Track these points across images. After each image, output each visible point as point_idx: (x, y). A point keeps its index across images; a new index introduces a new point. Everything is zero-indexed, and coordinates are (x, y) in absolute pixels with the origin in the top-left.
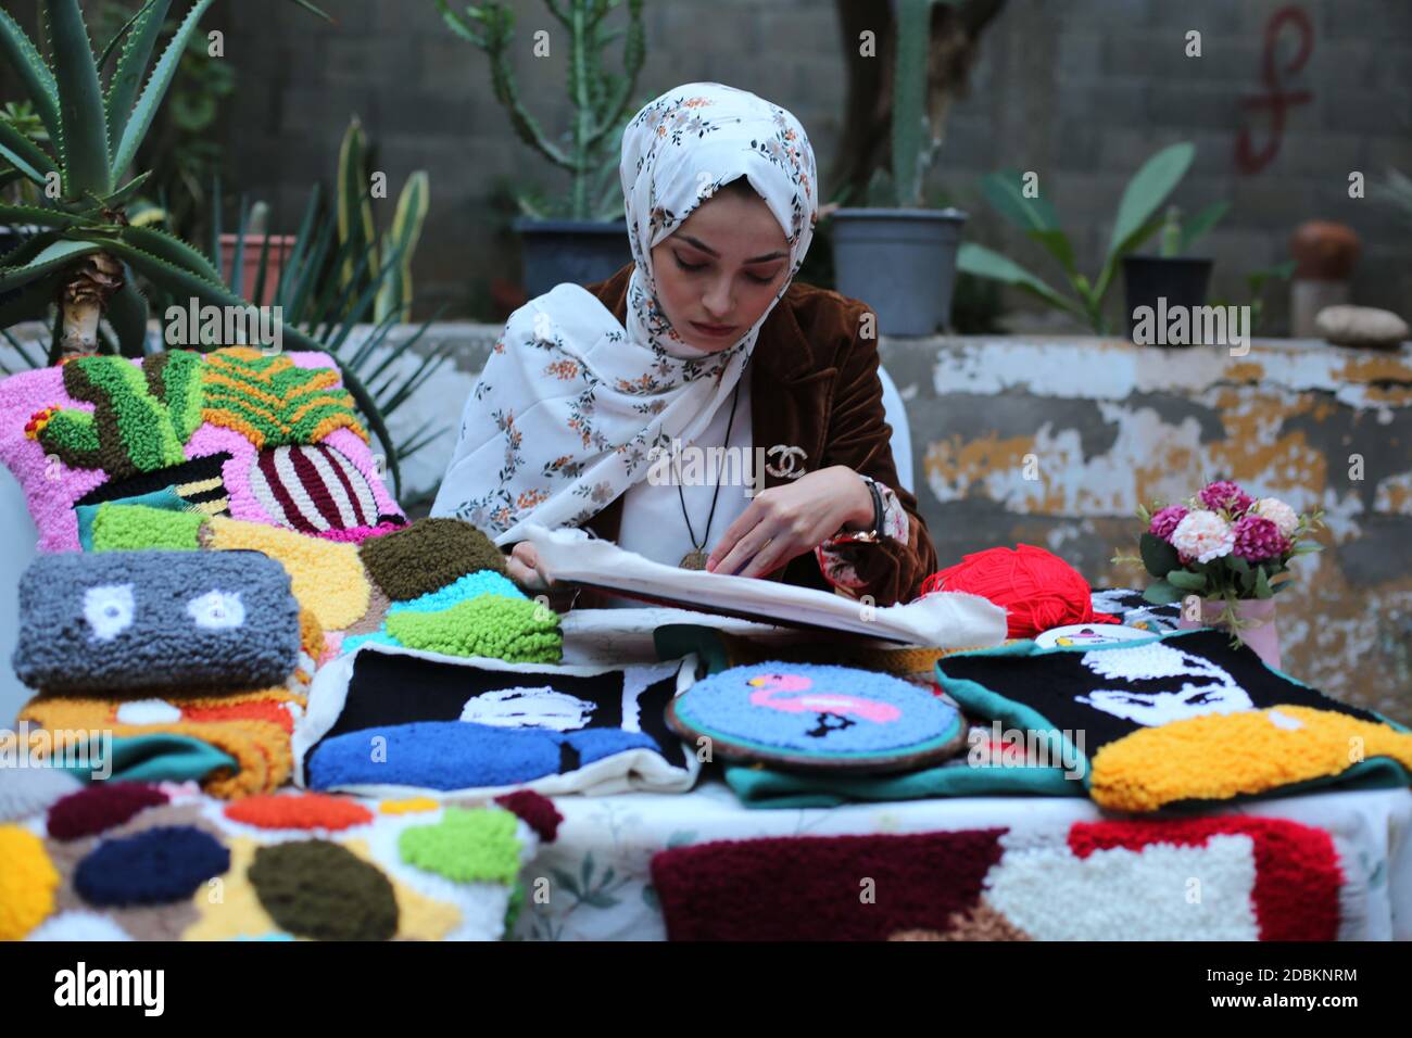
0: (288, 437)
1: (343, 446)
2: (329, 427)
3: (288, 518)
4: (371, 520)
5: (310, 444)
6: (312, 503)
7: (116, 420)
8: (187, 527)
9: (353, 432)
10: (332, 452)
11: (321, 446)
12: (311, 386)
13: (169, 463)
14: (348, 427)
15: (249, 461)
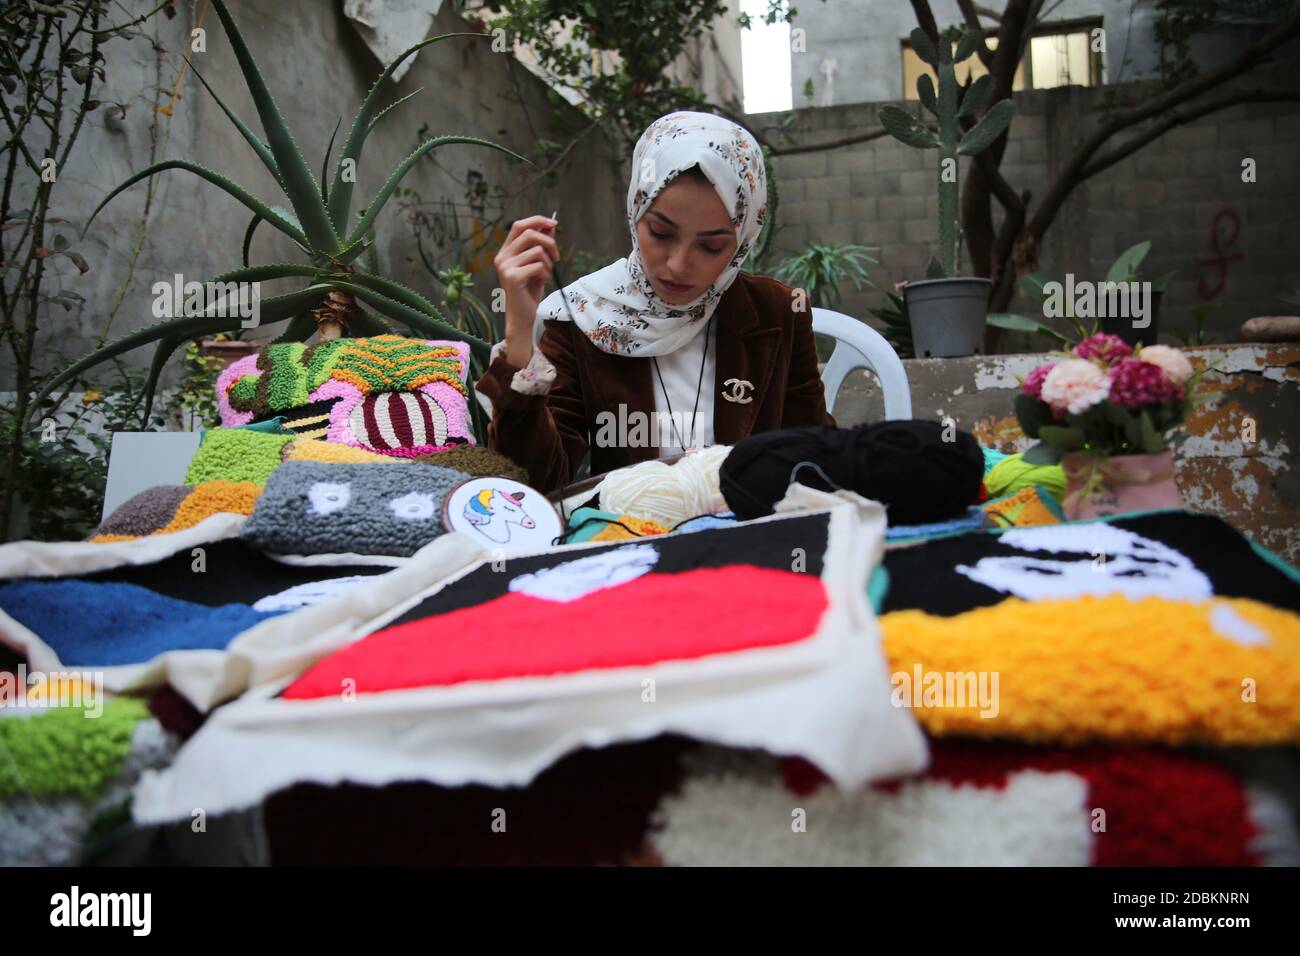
0: (388, 387)
1: (435, 392)
2: (425, 380)
3: (370, 440)
4: (440, 440)
5: (407, 391)
6: (393, 430)
7: (270, 379)
8: (274, 444)
9: (450, 384)
10: (424, 396)
11: (417, 393)
12: (423, 355)
13: (294, 404)
14: (445, 381)
15: (354, 403)
